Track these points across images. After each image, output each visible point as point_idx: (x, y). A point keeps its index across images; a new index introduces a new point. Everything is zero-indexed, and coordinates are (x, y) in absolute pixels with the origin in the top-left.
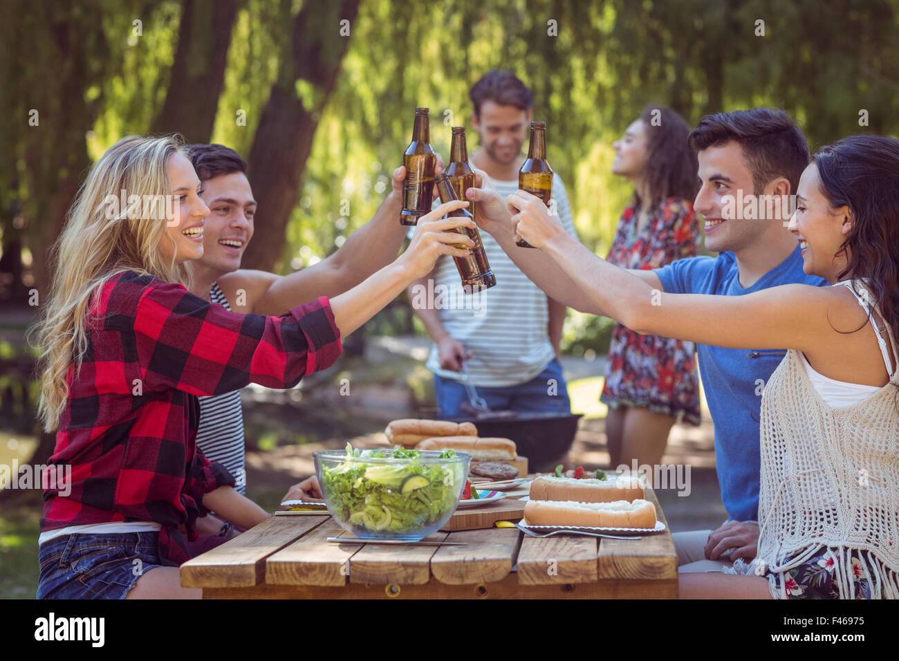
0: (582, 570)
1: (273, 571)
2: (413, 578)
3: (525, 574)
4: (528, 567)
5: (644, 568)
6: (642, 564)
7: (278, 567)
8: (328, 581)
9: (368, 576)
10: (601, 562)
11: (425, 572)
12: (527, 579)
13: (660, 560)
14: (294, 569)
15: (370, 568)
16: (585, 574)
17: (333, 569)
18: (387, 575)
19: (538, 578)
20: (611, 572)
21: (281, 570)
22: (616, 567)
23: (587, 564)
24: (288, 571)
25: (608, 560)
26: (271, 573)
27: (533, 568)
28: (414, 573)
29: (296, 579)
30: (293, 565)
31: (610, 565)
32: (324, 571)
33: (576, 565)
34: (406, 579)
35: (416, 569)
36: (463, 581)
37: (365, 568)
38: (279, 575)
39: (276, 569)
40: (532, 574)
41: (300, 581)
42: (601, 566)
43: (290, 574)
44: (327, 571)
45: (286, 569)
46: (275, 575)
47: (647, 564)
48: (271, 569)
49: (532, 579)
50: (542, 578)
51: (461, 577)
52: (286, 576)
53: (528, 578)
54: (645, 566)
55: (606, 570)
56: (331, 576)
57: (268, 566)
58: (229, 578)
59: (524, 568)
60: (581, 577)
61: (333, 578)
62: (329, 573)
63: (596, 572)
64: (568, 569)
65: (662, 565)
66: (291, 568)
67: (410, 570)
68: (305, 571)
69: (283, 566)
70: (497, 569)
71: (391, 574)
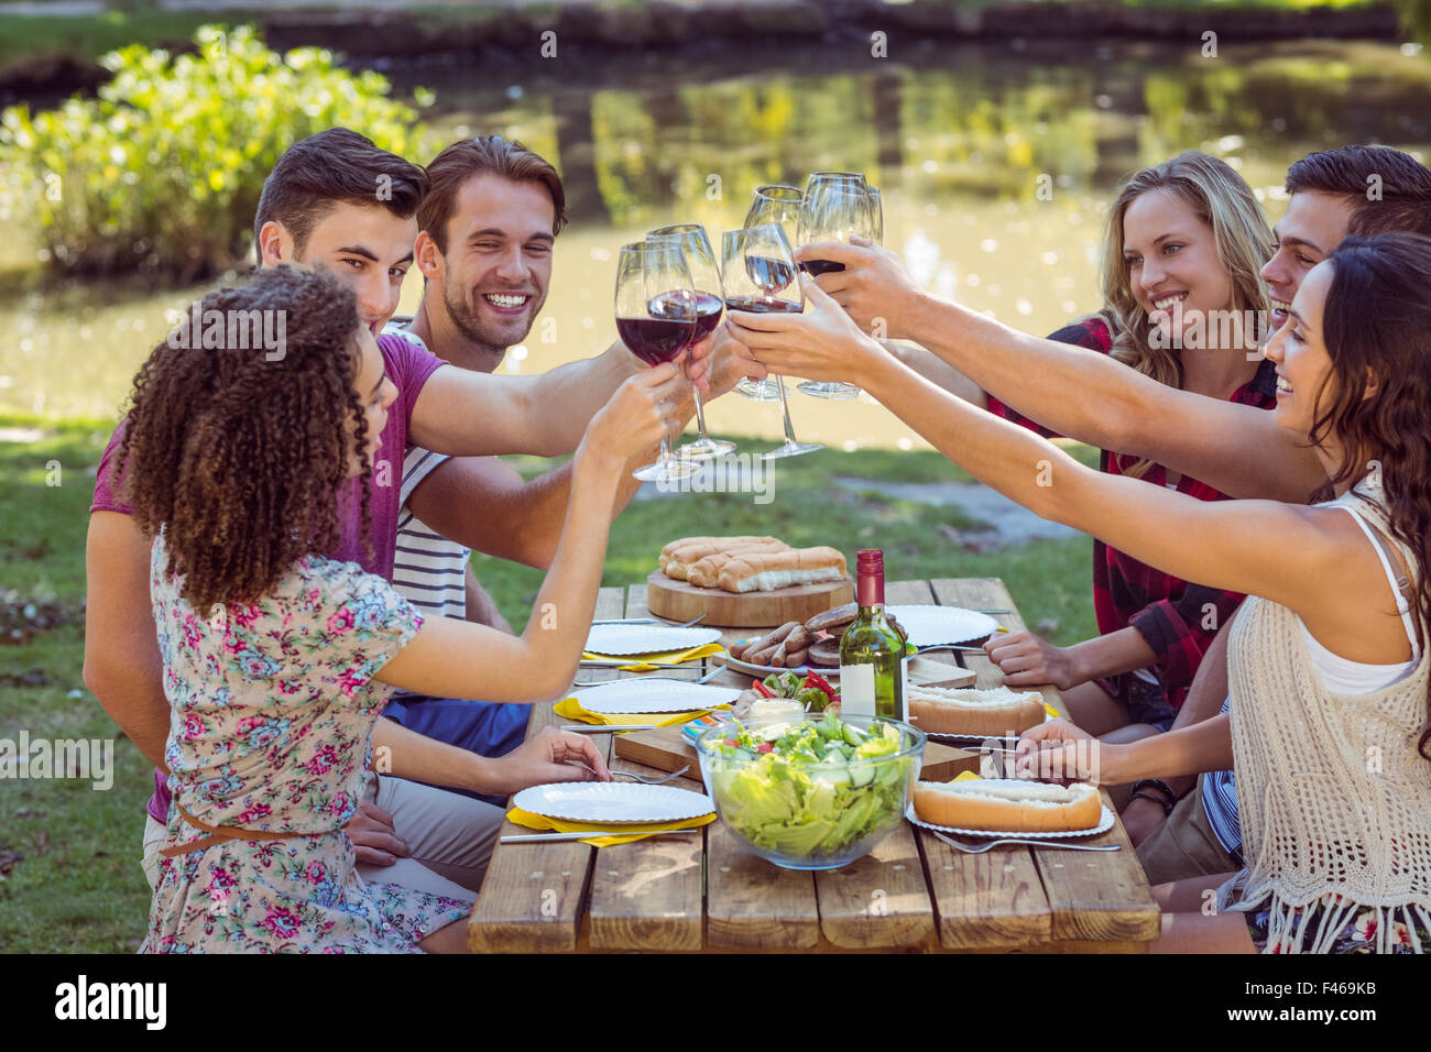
0: (1030, 929)
1: (600, 930)
2: (795, 940)
3: (952, 935)
4: (955, 925)
5: (1115, 927)
6: (1113, 921)
7: (606, 924)
8: (677, 943)
9: (733, 937)
10: (1056, 917)
11: (813, 932)
12: (954, 941)
13: (1138, 915)
14: (629, 928)
15: (736, 927)
16: (1033, 934)
17: (684, 928)
18: (759, 936)
19: (970, 939)
20: (1070, 931)
21: (610, 928)
22: (1077, 925)
23: (1037, 921)
24: (621, 930)
25: (1067, 915)
26: (597, 933)
27: (963, 927)
28: (797, 932)
29: (631, 940)
30: (628, 923)
31: (1069, 923)
32: (671, 931)
33: (1022, 922)
34: (785, 941)
35: (800, 927)
36: (865, 943)
37: (729, 926)
38: (609, 937)
39: (603, 927)
40: (961, 934)
41: (637, 944)
42: (1056, 924)
43: (623, 934)
44: (675, 931)
45: (617, 927)
46: (602, 936)
47: (1121, 921)
48: (596, 927)
49: (960, 940)
50: (975, 939)
51: (864, 938)
52: (618, 937)
53: (955, 939)
54: (1118, 924)
55: (1063, 929)
56: (680, 939)
57: (592, 923)
58: (539, 940)
59: (950, 926)
60: (1028, 938)
61: (683, 940)
62: (678, 933)
63: (1049, 931)
64: (1010, 928)
65: (1140, 922)
66: (625, 927)
67: (791, 929)
68: (643, 929)
69: (613, 924)
70: (912, 928)
71: (764, 934)
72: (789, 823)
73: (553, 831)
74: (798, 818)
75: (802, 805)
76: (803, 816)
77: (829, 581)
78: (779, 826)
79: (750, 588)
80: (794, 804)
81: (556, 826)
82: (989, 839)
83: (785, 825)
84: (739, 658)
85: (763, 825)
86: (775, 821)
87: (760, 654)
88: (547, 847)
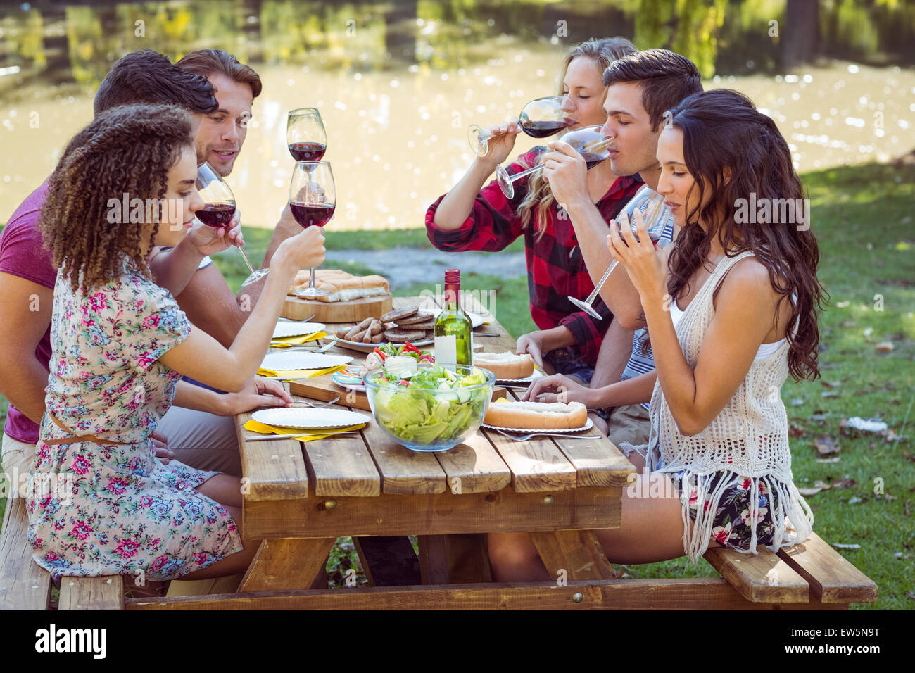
0: (564, 481)
1: (322, 486)
2: (433, 489)
3: (521, 484)
4: (523, 479)
5: (612, 478)
6: (611, 475)
7: (326, 482)
8: (366, 493)
9: (398, 488)
10: (579, 474)
11: (443, 484)
12: (522, 488)
13: (624, 472)
14: (339, 484)
15: (400, 482)
16: (566, 484)
17: (370, 484)
18: (413, 487)
19: (531, 487)
20: (587, 482)
21: (328, 485)
22: (591, 478)
23: (569, 476)
24: (334, 485)
25: (585, 472)
26: (320, 487)
27: (527, 480)
28: (434, 485)
29: (340, 492)
30: (338, 482)
31: (586, 477)
32: (363, 485)
33: (560, 476)
34: (427, 490)
35: (435, 482)
36: (472, 491)
37: (395, 482)
38: (327, 489)
39: (324, 484)
40: (526, 484)
41: (344, 493)
42: (579, 478)
43: (336, 488)
44: (365, 485)
45: (332, 484)
46: (323, 489)
47: (615, 475)
48: (320, 484)
49: (526, 488)
50: (534, 487)
51: (472, 488)
52: (331, 489)
53: (523, 487)
54: (613, 477)
55: (583, 480)
56: (368, 490)
57: (318, 482)
58: (287, 492)
59: (520, 480)
60: (564, 485)
61: (370, 490)
62: (367, 486)
63: (575, 482)
64: (554, 480)
66: (337, 483)
67: (431, 483)
68: (347, 485)
69: (330, 482)
70: (499, 481)
71: (416, 486)
72: (422, 424)
73: (273, 434)
74: (427, 421)
75: (431, 414)
76: (430, 420)
77: (379, 295)
78: (417, 426)
79: (335, 300)
80: (426, 413)
81: (276, 431)
82: (526, 434)
83: (420, 425)
84: (343, 338)
85: (406, 426)
86: (414, 423)
87: (356, 336)
88: (273, 442)
